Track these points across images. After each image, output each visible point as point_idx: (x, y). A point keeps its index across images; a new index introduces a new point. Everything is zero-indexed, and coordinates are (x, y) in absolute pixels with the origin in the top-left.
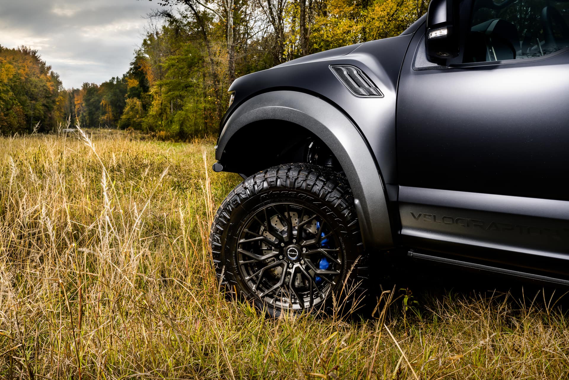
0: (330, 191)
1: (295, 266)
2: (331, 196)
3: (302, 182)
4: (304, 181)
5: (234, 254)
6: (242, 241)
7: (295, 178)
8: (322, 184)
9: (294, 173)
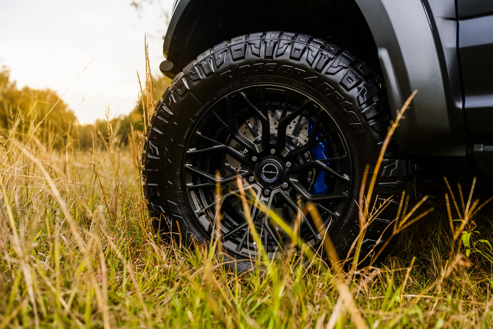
0: (332, 57)
1: (273, 193)
2: (333, 65)
3: (286, 46)
4: (289, 44)
5: (178, 173)
6: (191, 150)
7: (274, 41)
8: (319, 47)
9: (273, 35)
